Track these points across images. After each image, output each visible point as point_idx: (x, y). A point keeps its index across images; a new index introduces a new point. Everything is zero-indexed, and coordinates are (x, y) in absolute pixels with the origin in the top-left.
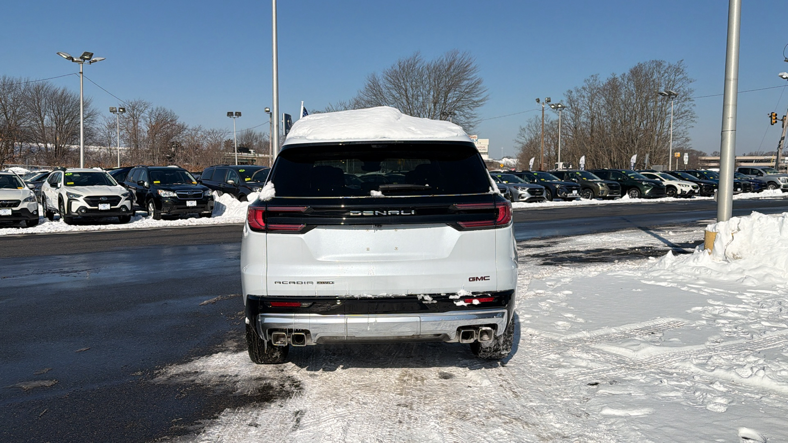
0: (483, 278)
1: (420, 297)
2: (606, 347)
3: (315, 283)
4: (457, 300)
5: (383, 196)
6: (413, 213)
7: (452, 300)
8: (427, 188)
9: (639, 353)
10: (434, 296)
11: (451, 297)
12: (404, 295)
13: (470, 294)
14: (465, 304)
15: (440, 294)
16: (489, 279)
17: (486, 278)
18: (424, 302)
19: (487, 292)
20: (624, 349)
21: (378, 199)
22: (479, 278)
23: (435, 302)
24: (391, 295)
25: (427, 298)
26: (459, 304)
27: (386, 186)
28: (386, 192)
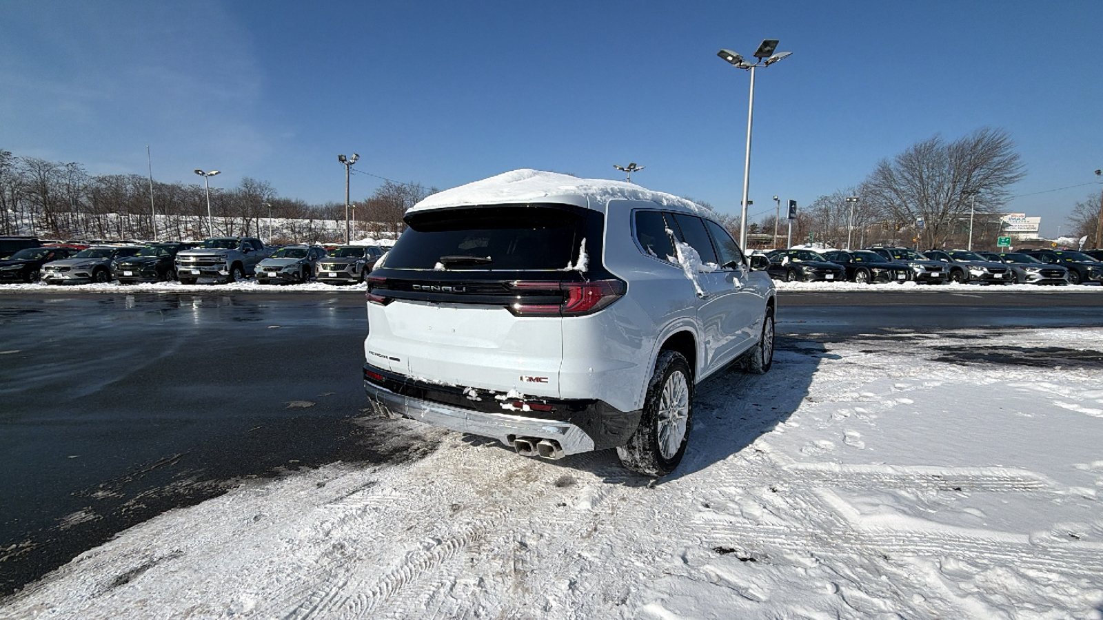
0: (539, 380)
1: (466, 391)
3: (390, 358)
4: (504, 402)
5: (443, 269)
6: (464, 289)
7: (500, 401)
8: (488, 262)
10: (483, 393)
11: (498, 397)
12: (454, 385)
13: (521, 396)
14: (513, 409)
15: (488, 391)
16: (547, 382)
17: (543, 380)
18: (468, 397)
19: (543, 398)
21: (440, 272)
22: (534, 378)
23: (479, 399)
24: (441, 383)
25: (473, 394)
26: (505, 407)
27: (446, 257)
28: (447, 265)
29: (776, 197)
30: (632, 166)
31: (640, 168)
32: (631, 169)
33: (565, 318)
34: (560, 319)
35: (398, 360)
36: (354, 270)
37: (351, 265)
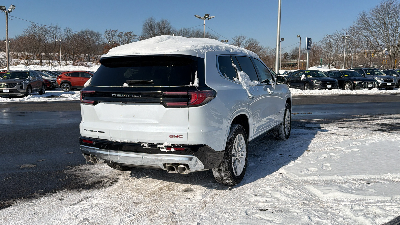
0: (178, 137)
1: (142, 144)
2: (311, 188)
3: (98, 132)
4: (163, 148)
5: (128, 86)
6: (140, 96)
7: (160, 148)
8: (152, 83)
9: (325, 196)
10: (151, 145)
11: (159, 146)
12: (136, 142)
13: (170, 145)
14: (166, 151)
15: (154, 144)
16: (182, 137)
17: (180, 137)
18: (144, 147)
19: (181, 145)
20: (319, 191)
21: (126, 88)
22: (176, 136)
23: (149, 148)
24: (129, 142)
25: (146, 145)
26: (162, 150)
27: (130, 81)
28: (130, 84)
29: (299, 36)
30: (207, 16)
31: (212, 17)
32: (206, 18)
33: (190, 108)
34: (187, 108)
35: (104, 132)
36: (21, 88)
37: (19, 84)
